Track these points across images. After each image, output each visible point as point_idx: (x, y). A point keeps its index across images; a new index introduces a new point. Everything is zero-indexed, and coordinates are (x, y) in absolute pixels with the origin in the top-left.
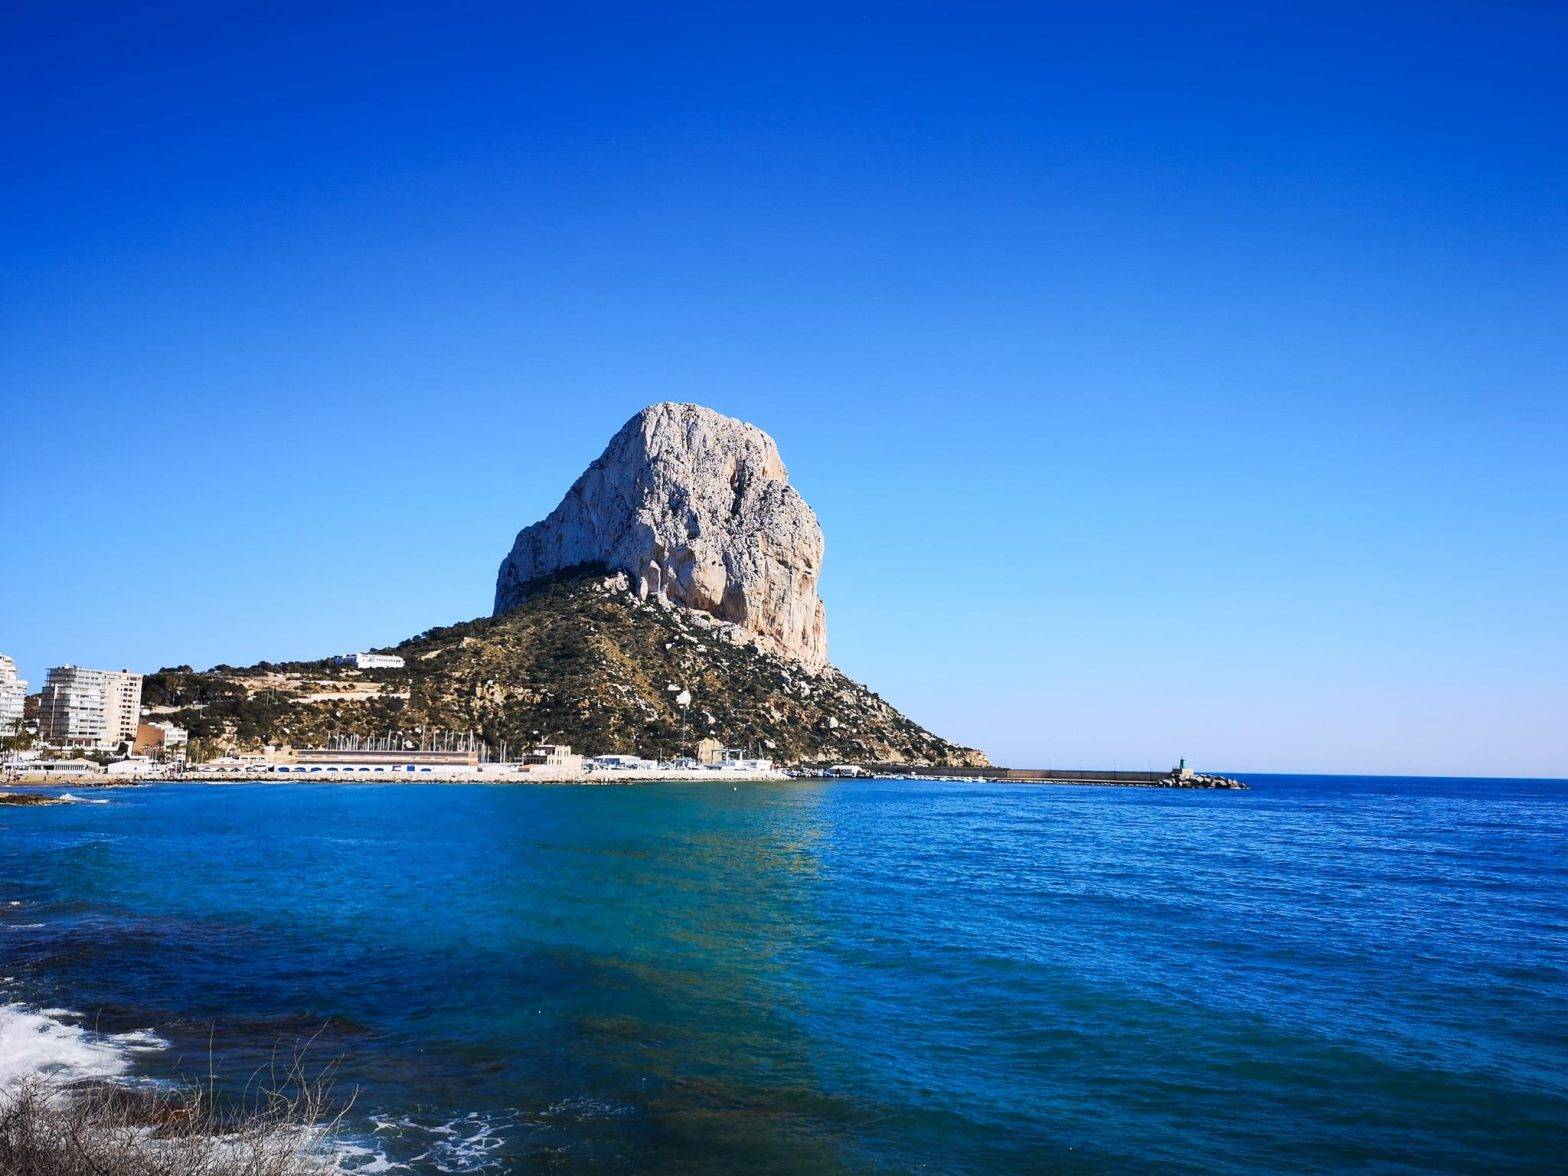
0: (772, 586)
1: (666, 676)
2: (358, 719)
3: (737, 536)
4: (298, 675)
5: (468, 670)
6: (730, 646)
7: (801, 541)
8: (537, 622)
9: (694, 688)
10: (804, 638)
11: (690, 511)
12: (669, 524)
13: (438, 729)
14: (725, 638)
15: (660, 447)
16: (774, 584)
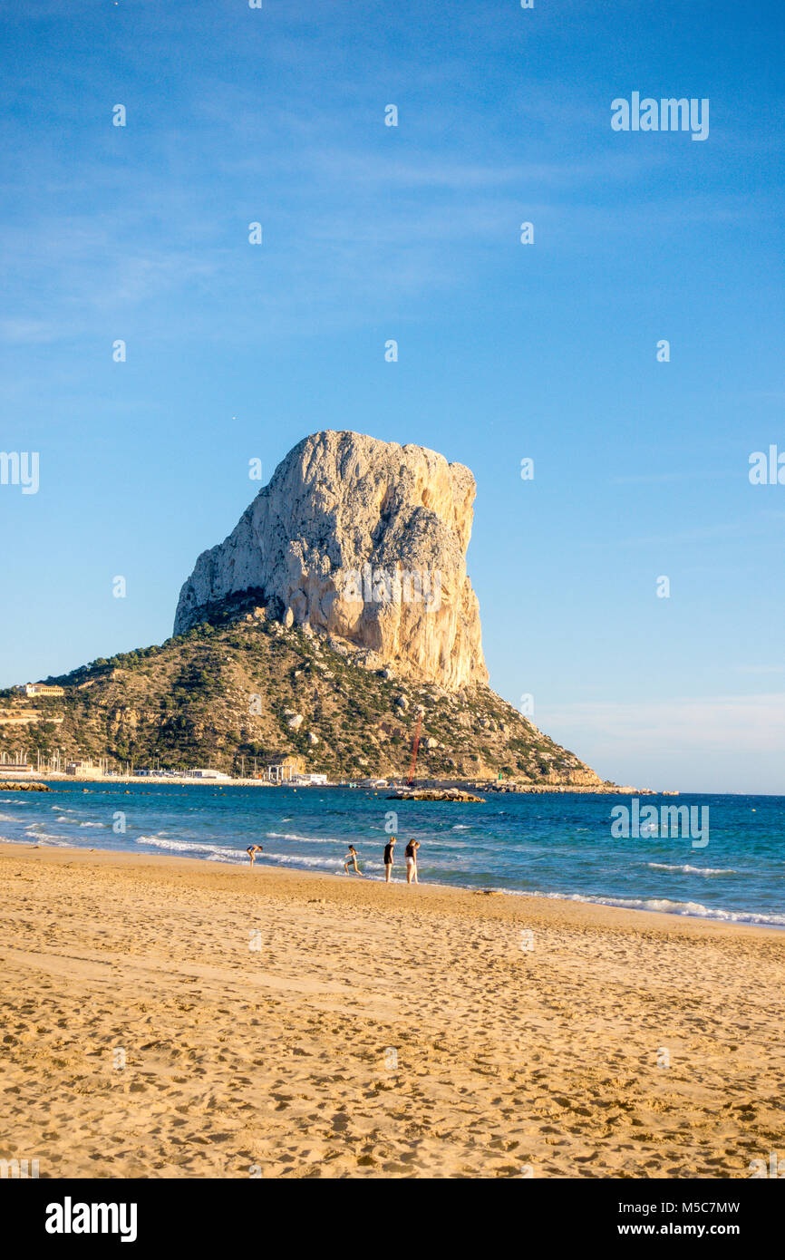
1: (287, 700)
2: (18, 739)
3: (376, 566)
5: (113, 699)
6: (361, 672)
9: (310, 712)
11: (335, 542)
14: (359, 664)
15: (314, 478)
16: (409, 611)
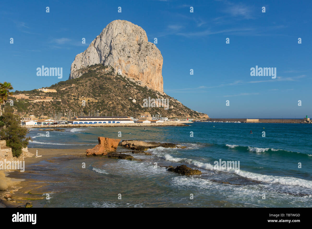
0: (151, 71)
1: (128, 95)
2: (50, 107)
3: (141, 57)
4: (28, 94)
5: (76, 93)
6: (141, 87)
7: (158, 59)
8: (90, 80)
9: (135, 98)
11: (127, 49)
12: (122, 53)
13: (72, 110)
14: (139, 85)
15: (118, 32)
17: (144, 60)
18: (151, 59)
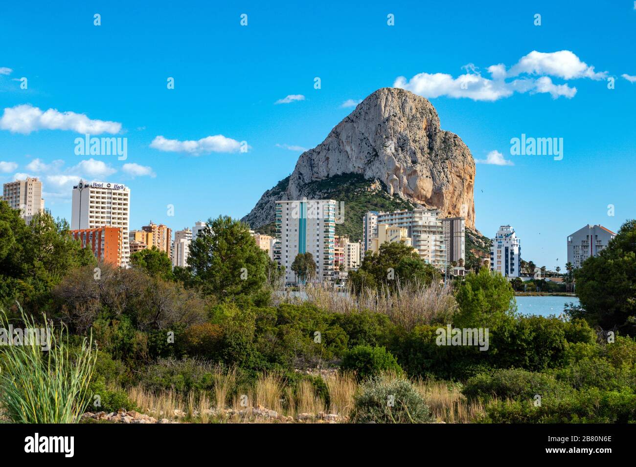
0: (455, 189)
3: (436, 163)
7: (467, 165)
10: (468, 216)
11: (410, 148)
12: (401, 155)
15: (389, 113)
16: (456, 188)
17: (443, 168)
18: (454, 166)
